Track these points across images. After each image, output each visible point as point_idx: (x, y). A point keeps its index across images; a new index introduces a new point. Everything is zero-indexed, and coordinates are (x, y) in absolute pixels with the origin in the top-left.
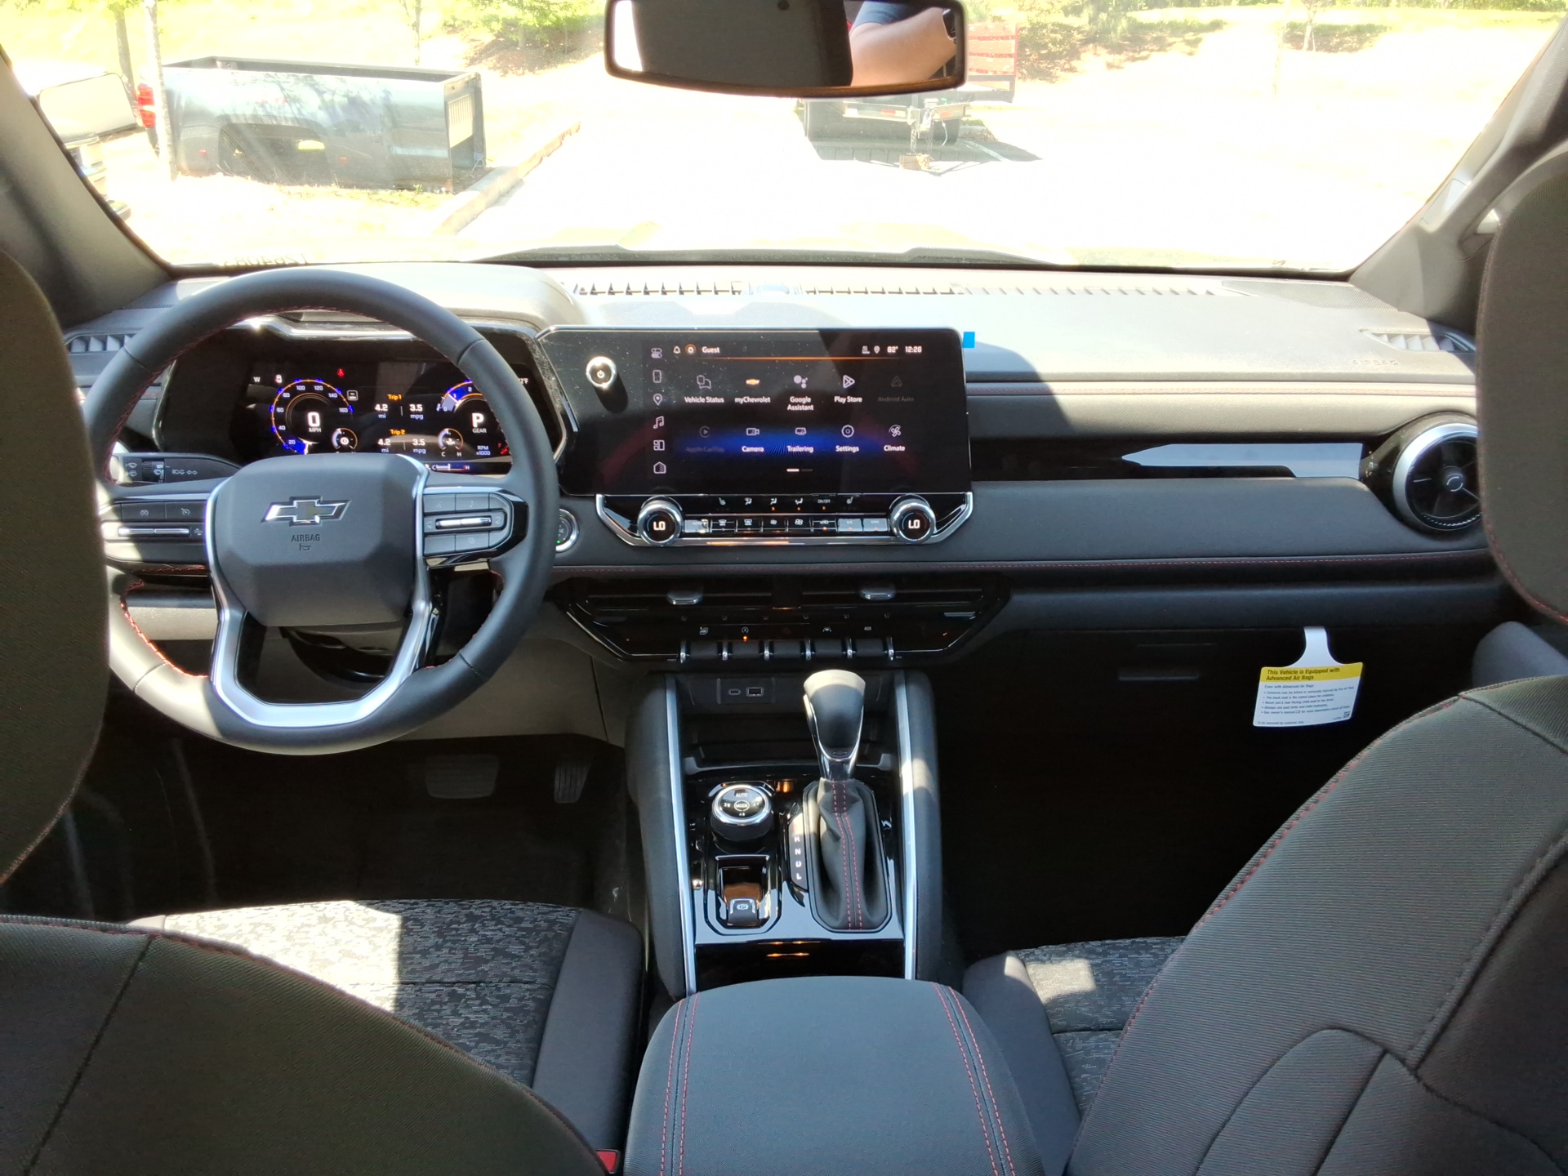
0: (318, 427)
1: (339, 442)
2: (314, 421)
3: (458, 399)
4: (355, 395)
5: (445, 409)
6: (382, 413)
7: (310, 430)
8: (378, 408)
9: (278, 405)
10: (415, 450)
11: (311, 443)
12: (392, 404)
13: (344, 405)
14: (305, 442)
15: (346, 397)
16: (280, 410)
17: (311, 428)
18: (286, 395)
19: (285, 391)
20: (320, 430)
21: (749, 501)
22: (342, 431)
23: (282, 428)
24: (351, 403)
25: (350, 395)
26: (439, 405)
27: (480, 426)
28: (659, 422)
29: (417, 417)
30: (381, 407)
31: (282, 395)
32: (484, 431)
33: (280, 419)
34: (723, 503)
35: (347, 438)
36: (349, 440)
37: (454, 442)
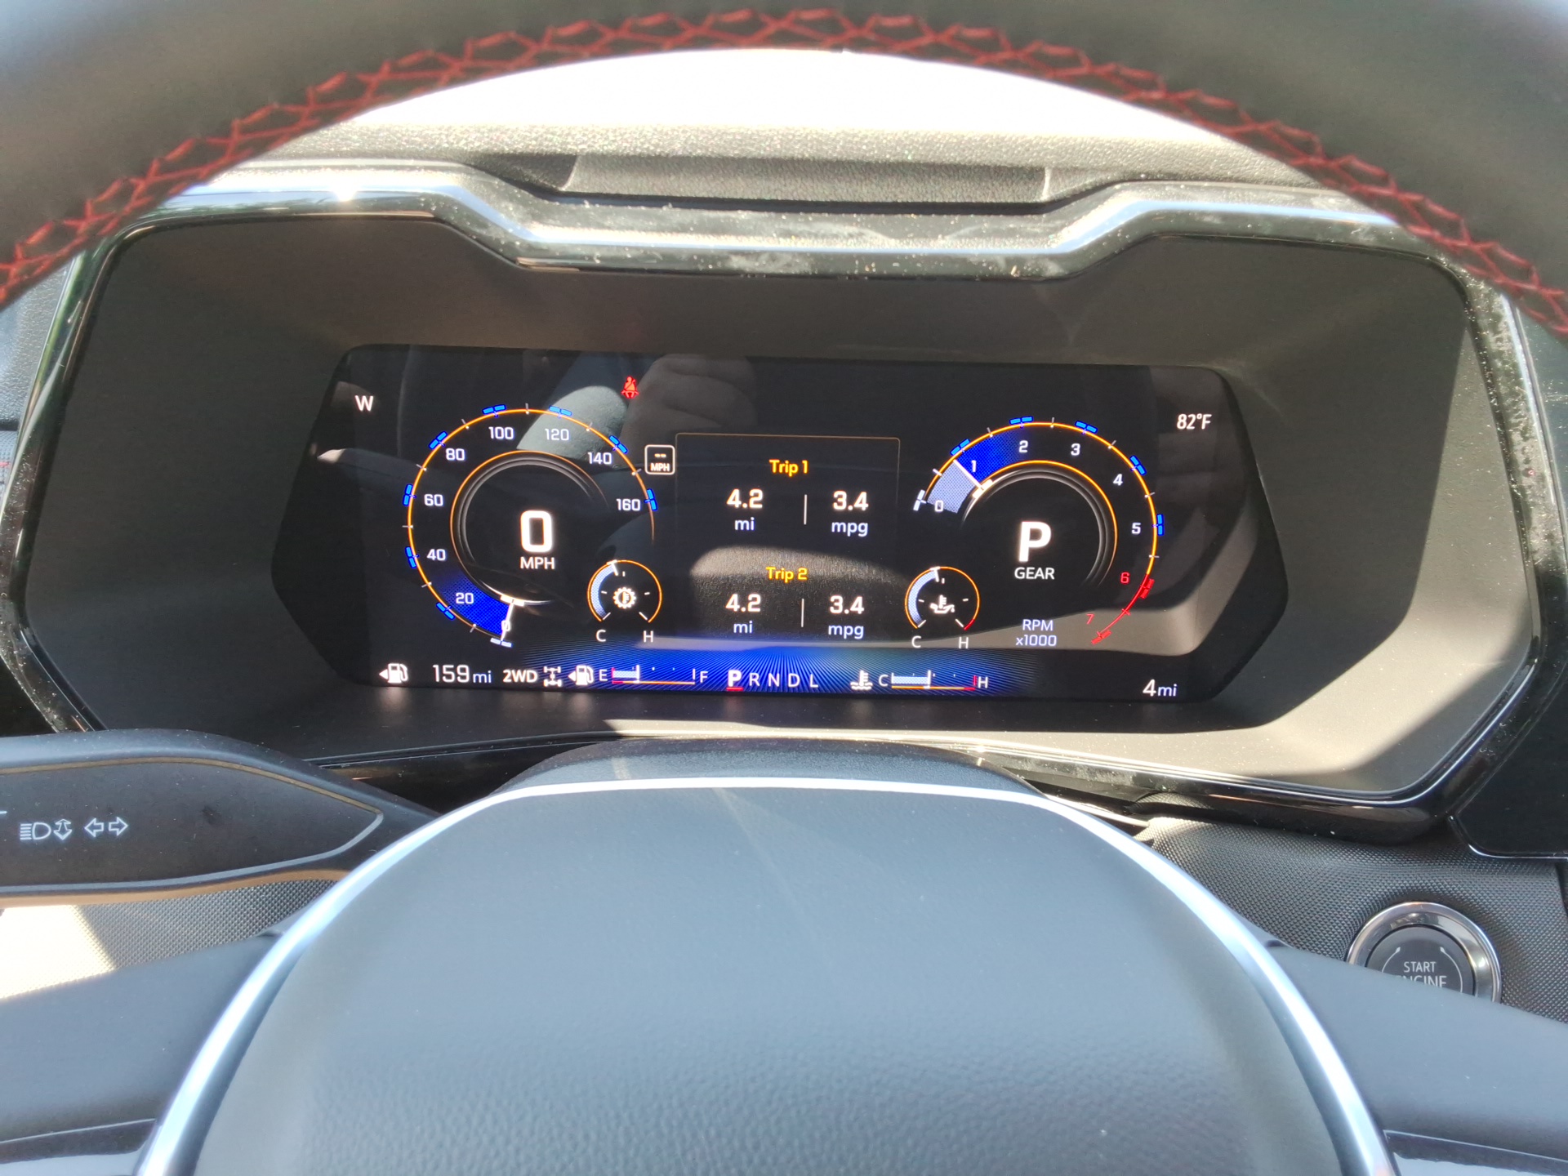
0: (549, 556)
1: (608, 602)
2: (537, 537)
3: (980, 476)
4: (668, 460)
5: (939, 505)
6: (744, 514)
7: (524, 564)
8: (734, 499)
9: (426, 487)
10: (832, 629)
11: (521, 603)
12: (775, 486)
13: (635, 493)
14: (505, 598)
15: (639, 464)
16: (432, 500)
17: (528, 555)
18: (454, 455)
19: (453, 444)
20: (553, 563)
22: (621, 567)
23: (436, 555)
24: (655, 482)
25: (653, 460)
26: (922, 493)
27: (1038, 559)
29: (849, 529)
30: (745, 498)
31: (442, 452)
32: (1049, 573)
33: (433, 527)
35: (633, 590)
36: (639, 594)
37: (951, 608)
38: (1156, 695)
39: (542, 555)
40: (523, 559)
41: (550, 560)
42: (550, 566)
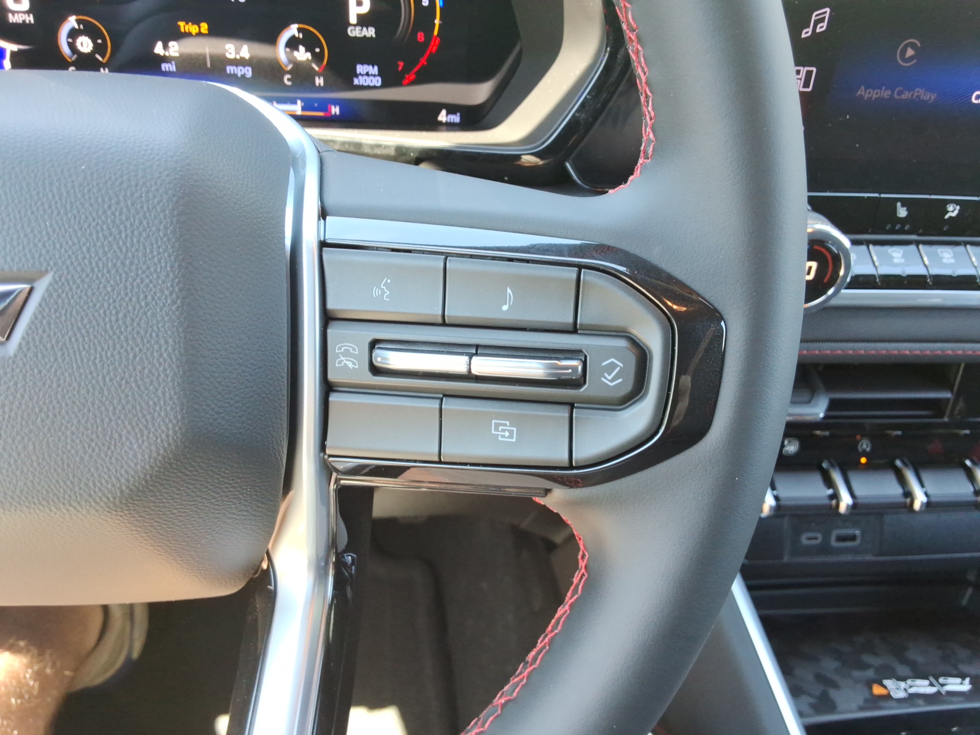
0: (28, 12)
1: (72, 46)
7: (12, 19)
10: (230, 69)
11: (15, 47)
14: (2, 44)
17: (13, 13)
20: (32, 19)
21: (953, 211)
22: (79, 22)
27: (363, 21)
28: (817, 22)
32: (370, 32)
34: (902, 212)
35: (90, 37)
36: (94, 42)
37: (308, 56)
38: (447, 122)
39: (24, 12)
40: (10, 15)
41: (29, 16)
42: (30, 21)
